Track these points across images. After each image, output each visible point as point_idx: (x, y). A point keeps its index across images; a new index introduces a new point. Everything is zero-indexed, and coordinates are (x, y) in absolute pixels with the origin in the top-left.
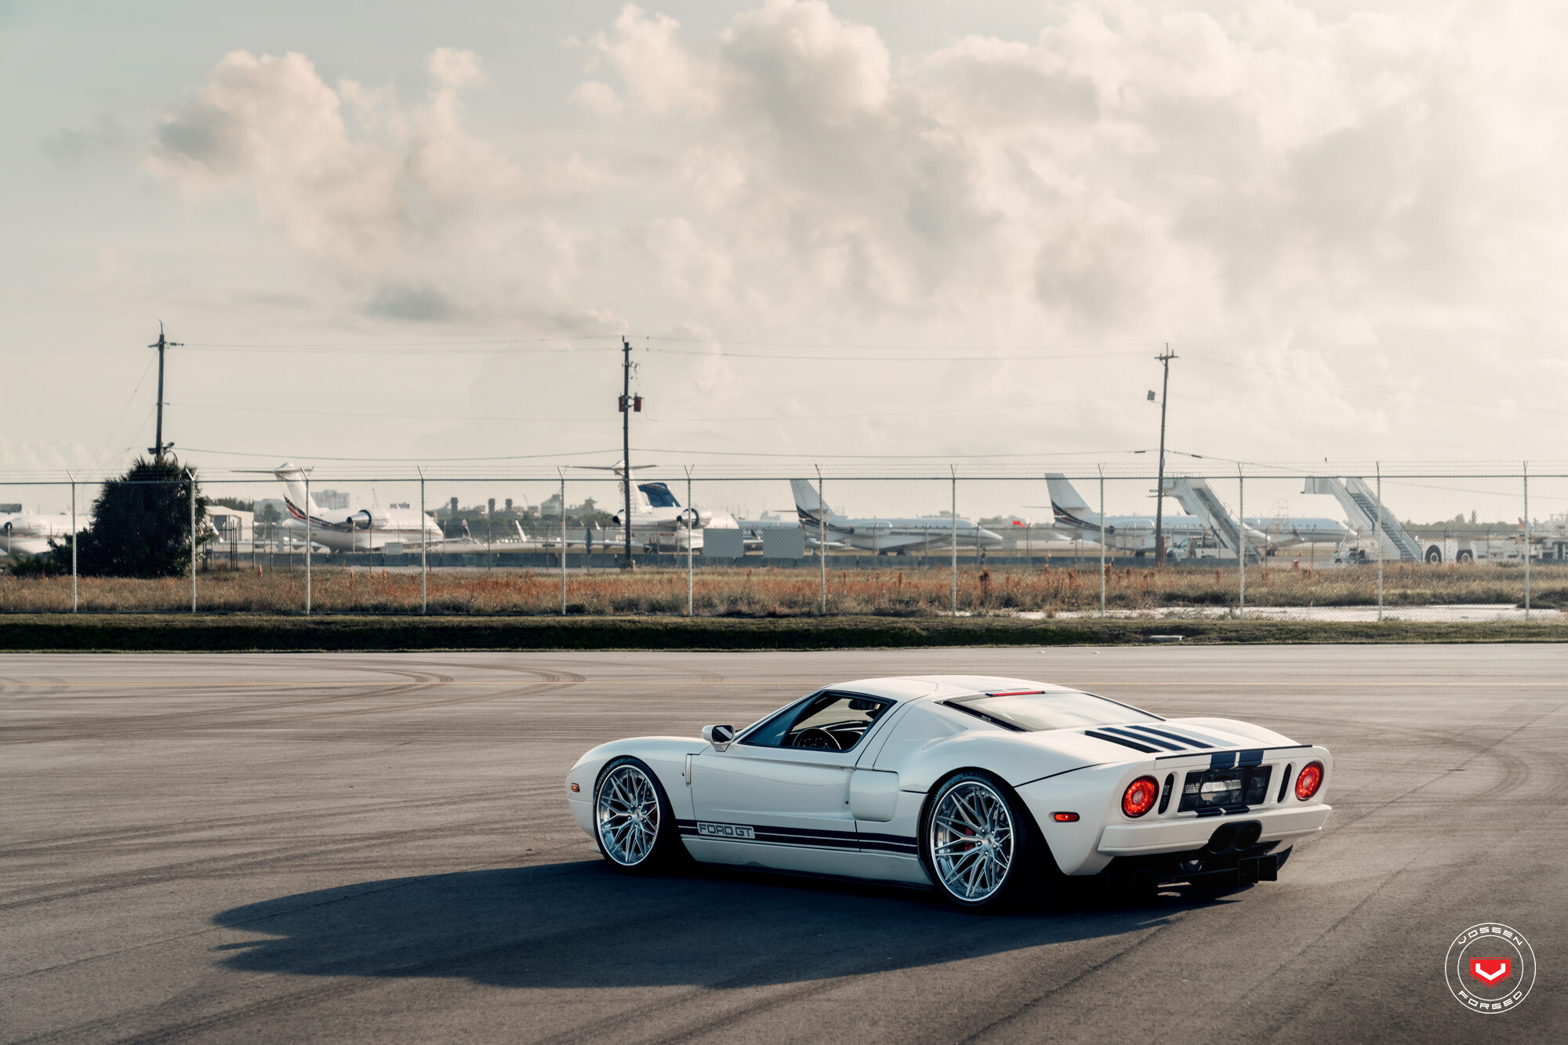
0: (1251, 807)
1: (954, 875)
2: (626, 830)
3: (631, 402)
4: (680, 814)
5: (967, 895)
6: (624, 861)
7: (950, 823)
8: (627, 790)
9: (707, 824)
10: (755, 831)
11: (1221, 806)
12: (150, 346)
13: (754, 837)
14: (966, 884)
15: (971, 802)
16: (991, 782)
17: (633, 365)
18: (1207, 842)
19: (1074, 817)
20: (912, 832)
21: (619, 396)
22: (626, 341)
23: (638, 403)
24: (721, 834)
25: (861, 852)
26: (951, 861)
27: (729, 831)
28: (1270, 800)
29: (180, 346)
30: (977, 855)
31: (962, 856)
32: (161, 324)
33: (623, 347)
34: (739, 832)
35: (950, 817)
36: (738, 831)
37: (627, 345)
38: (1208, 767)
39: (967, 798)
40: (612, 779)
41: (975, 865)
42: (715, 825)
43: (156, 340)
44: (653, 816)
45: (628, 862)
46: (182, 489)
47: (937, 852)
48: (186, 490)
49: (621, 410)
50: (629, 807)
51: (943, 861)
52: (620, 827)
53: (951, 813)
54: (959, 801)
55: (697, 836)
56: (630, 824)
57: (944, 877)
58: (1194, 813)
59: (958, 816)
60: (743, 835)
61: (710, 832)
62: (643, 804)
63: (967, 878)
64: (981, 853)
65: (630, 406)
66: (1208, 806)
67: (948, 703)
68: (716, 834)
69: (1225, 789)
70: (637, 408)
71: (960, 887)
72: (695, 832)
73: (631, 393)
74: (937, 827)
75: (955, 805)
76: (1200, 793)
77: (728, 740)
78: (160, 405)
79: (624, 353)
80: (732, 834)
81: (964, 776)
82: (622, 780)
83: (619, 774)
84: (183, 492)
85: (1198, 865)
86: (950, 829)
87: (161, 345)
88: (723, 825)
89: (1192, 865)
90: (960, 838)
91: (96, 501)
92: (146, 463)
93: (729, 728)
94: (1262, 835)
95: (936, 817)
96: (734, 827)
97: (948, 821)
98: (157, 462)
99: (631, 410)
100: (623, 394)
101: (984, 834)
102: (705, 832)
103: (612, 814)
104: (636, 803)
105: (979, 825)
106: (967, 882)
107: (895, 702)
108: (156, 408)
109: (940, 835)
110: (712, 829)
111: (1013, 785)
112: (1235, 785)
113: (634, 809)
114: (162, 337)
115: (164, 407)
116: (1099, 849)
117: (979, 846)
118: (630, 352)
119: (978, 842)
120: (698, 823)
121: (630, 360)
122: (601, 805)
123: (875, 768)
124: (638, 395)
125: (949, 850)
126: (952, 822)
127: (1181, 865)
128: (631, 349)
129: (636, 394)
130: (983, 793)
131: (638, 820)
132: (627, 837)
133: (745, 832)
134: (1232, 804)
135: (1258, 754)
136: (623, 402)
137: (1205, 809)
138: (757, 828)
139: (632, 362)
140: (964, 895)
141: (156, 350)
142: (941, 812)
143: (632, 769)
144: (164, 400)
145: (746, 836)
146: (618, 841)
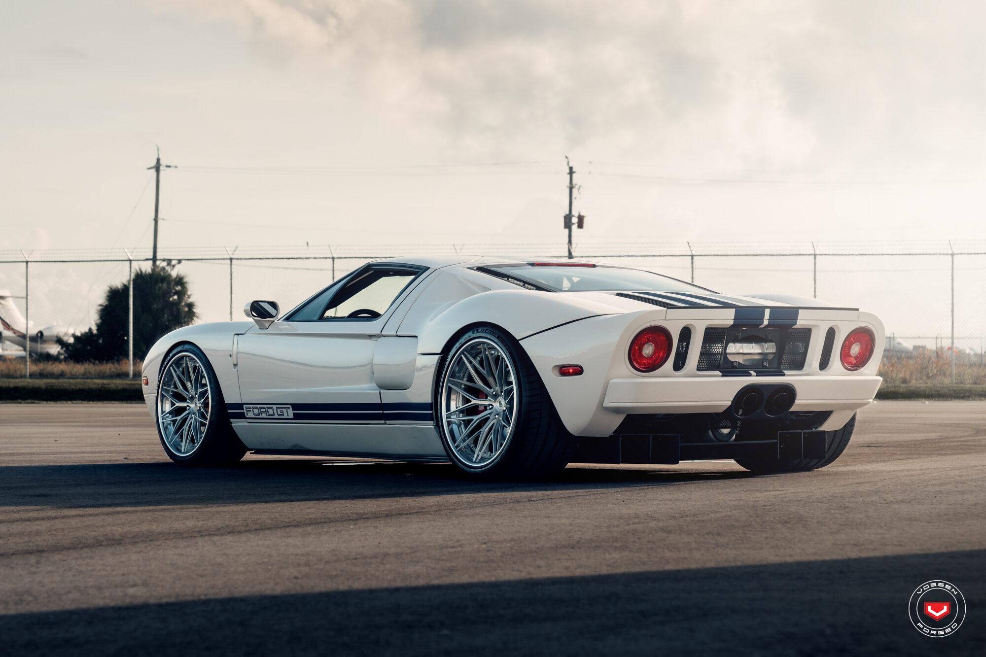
0: (786, 372)
1: (464, 440)
2: (184, 421)
3: (575, 220)
4: (229, 398)
5: (474, 461)
6: (180, 451)
7: (463, 386)
8: (184, 379)
9: (252, 406)
10: (293, 410)
11: (752, 369)
12: (149, 169)
13: (292, 417)
14: (474, 449)
15: (481, 363)
16: (498, 338)
17: (577, 187)
18: (729, 403)
19: (578, 371)
20: (428, 398)
21: (565, 215)
22: (571, 165)
23: (581, 219)
24: (264, 416)
25: (385, 424)
26: (462, 426)
27: (271, 412)
28: (810, 366)
29: (174, 169)
30: (488, 418)
31: (472, 420)
32: (158, 149)
33: (568, 171)
34: (279, 413)
35: (463, 380)
36: (279, 410)
37: (571, 168)
38: (732, 322)
39: (478, 359)
40: (171, 368)
41: (485, 429)
42: (258, 406)
43: (154, 163)
44: (206, 405)
45: (184, 453)
46: (174, 295)
47: (448, 417)
48: (178, 297)
49: (565, 227)
50: (187, 397)
51: (455, 427)
52: (179, 418)
53: (464, 375)
54: (470, 362)
55: (244, 420)
56: (188, 414)
57: (454, 443)
58: (718, 373)
59: (471, 379)
60: (283, 415)
61: (254, 414)
62: (199, 391)
63: (476, 442)
64: (492, 417)
65: (573, 224)
66: (735, 367)
67: (481, 269)
68: (260, 417)
69: (760, 351)
70: (580, 225)
71: (468, 453)
72: (242, 416)
73: (575, 213)
74: (450, 391)
75: (467, 368)
76: (725, 354)
77: (272, 316)
78: (156, 220)
79: (569, 176)
80: (273, 415)
81: (473, 333)
82: (181, 369)
83: (178, 363)
84: (176, 297)
85: (730, 435)
86: (462, 393)
87: (157, 168)
88: (266, 406)
89: (723, 434)
90: (471, 401)
91: (100, 305)
92: (144, 271)
93: (274, 305)
94: (797, 402)
95: (448, 379)
96: (274, 407)
97: (461, 384)
98: (153, 270)
99: (575, 228)
100: (568, 213)
101: (495, 397)
102: (250, 415)
103: (173, 404)
104: (192, 392)
105: (490, 388)
106: (476, 446)
107: (428, 268)
108: (153, 223)
109: (453, 397)
110: (256, 411)
111: (518, 339)
112: (770, 348)
113: (192, 398)
114: (158, 160)
115: (160, 222)
116: (605, 405)
117: (490, 409)
118: (574, 175)
119: (490, 405)
120: (245, 406)
121: (574, 182)
122: (163, 396)
123: (399, 334)
124: (582, 214)
125: (461, 415)
126: (465, 385)
127: (711, 433)
128: (575, 172)
129: (579, 213)
130: (493, 352)
131: (195, 410)
132: (184, 428)
133: (285, 411)
134: (766, 367)
135: (793, 312)
136: (568, 220)
137: (730, 369)
138: (295, 407)
139: (576, 185)
140: (471, 461)
141: (153, 171)
142: (453, 375)
143: (189, 356)
144: (160, 216)
145: (285, 416)
146: (176, 432)
